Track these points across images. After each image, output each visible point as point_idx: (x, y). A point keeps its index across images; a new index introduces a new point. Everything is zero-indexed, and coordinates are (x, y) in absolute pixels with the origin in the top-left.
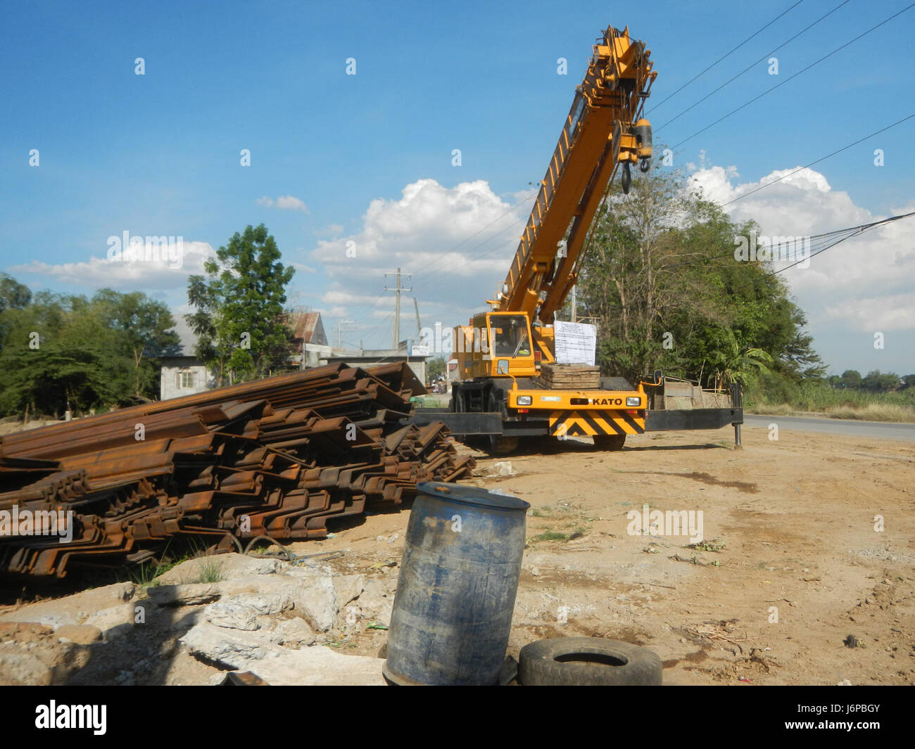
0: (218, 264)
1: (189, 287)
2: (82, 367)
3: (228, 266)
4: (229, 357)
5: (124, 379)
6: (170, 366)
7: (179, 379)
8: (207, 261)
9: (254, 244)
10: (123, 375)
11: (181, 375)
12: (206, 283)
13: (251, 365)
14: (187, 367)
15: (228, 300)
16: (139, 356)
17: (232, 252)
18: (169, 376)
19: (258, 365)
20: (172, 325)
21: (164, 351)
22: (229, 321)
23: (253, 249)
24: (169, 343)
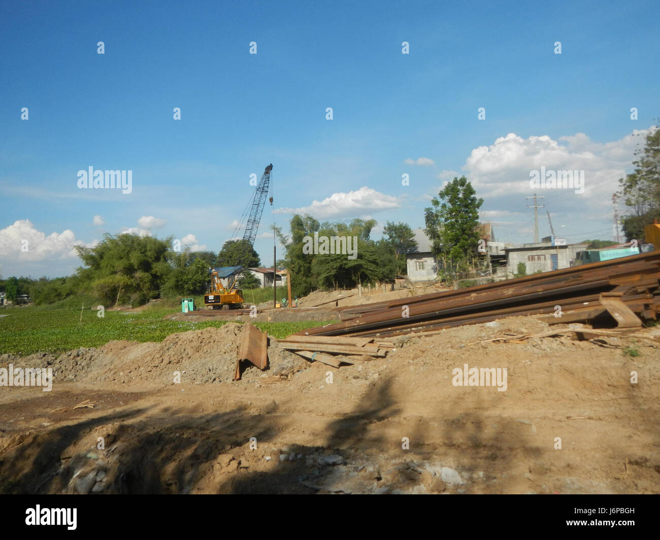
0: (439, 201)
1: (425, 215)
3: (446, 201)
4: (450, 251)
5: (391, 266)
6: (412, 258)
7: (416, 265)
8: (433, 199)
9: (459, 187)
10: (391, 264)
11: (418, 263)
12: (434, 211)
13: (463, 255)
14: (421, 258)
15: (446, 221)
16: (397, 253)
17: (447, 194)
18: (411, 264)
19: (466, 255)
20: (413, 235)
21: (408, 250)
22: (448, 232)
23: (458, 191)
24: (411, 246)
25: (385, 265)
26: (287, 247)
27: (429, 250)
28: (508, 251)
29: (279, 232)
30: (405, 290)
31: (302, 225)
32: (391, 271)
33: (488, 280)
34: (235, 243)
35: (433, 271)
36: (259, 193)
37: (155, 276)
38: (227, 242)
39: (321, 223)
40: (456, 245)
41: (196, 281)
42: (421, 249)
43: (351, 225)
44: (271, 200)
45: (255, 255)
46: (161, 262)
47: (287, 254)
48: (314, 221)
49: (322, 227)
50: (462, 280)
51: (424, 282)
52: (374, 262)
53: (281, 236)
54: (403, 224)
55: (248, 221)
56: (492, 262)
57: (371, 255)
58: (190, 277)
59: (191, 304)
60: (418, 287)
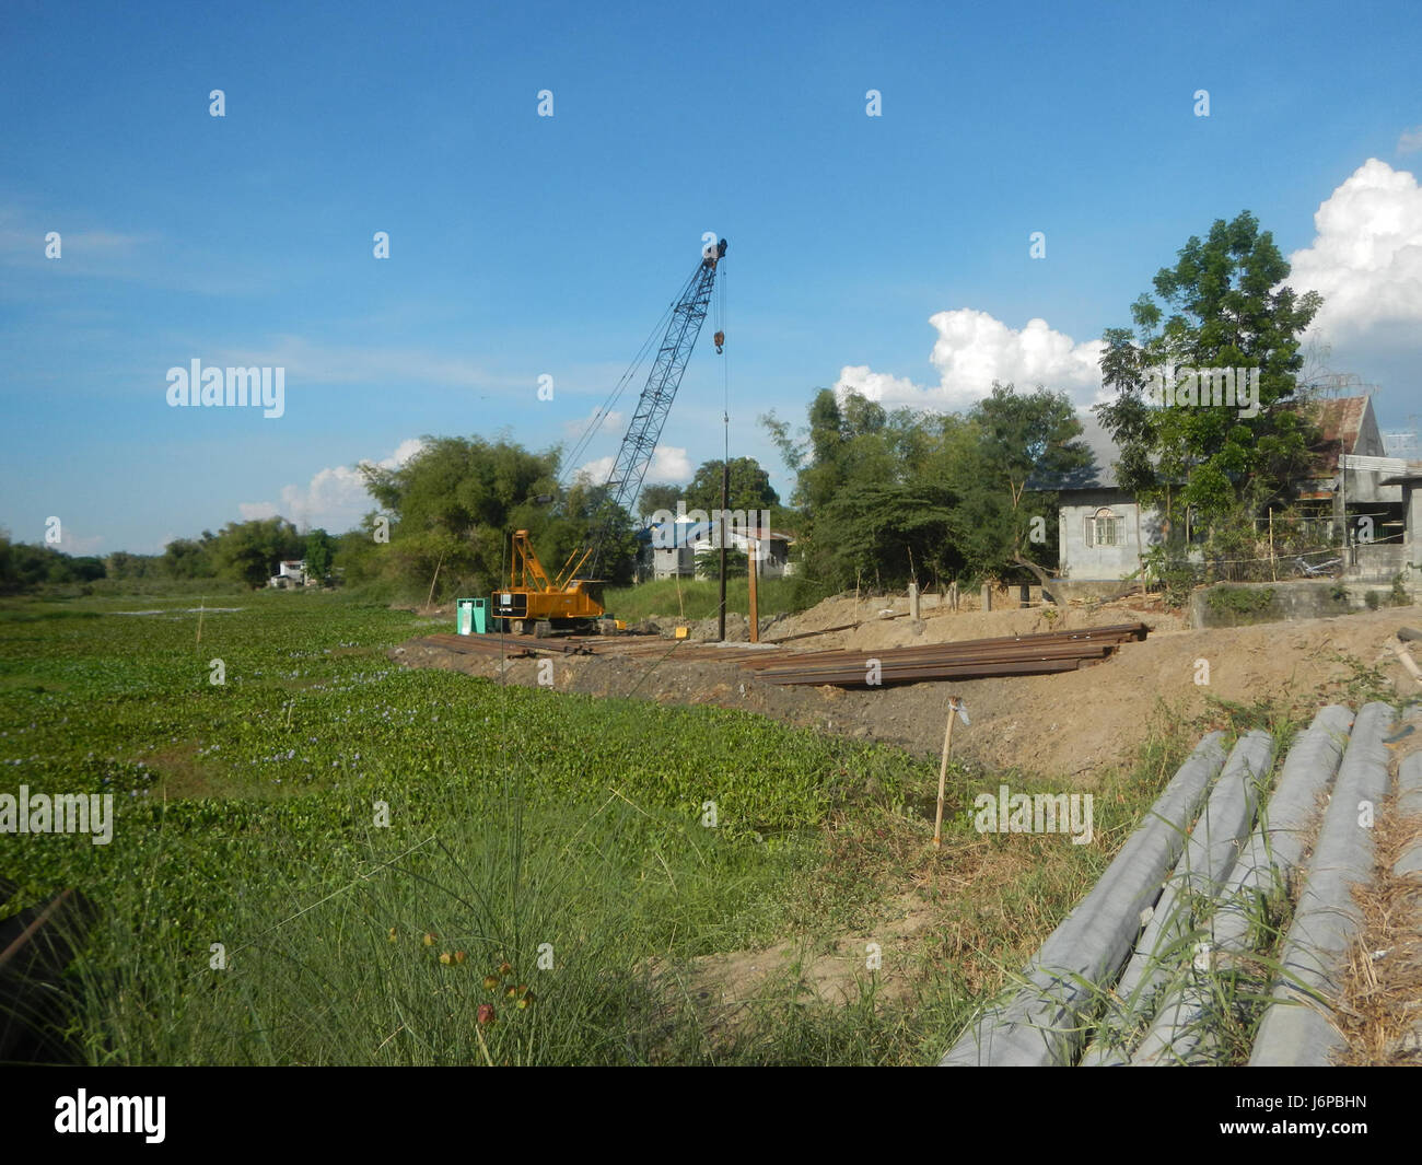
6: (1075, 507)
7: (1089, 528)
11: (1094, 521)
14: (1106, 507)
46: (527, 506)
50: (1221, 585)
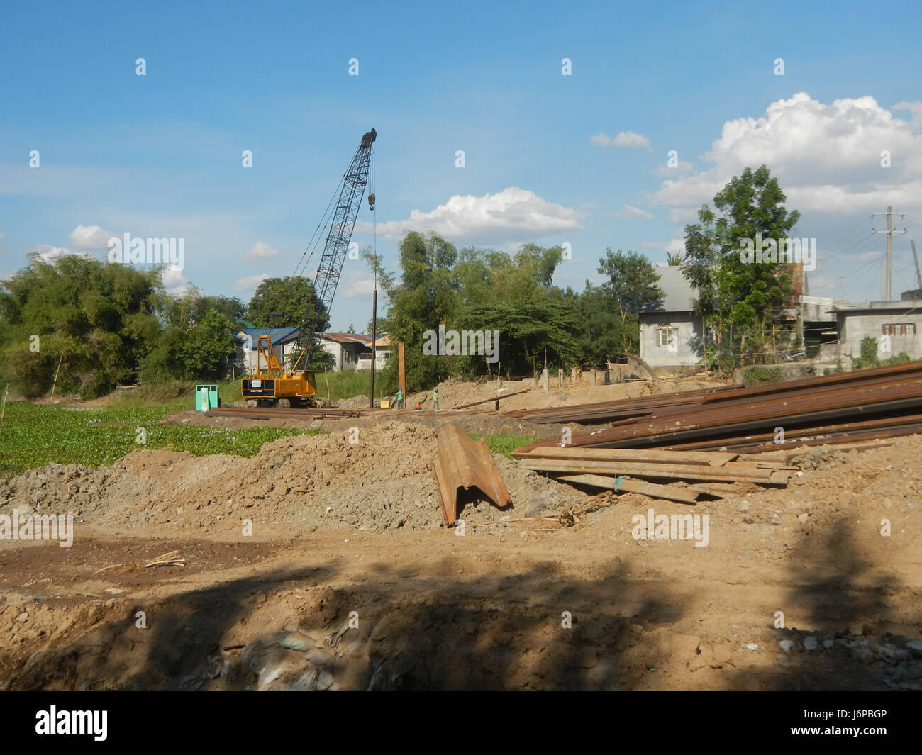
0: (713, 212)
1: (685, 238)
2: (541, 326)
3: (725, 213)
4: (729, 311)
5: (612, 336)
6: (649, 323)
7: (658, 336)
8: (700, 209)
9: (753, 187)
10: (611, 332)
11: (660, 332)
12: (702, 232)
13: (755, 319)
14: (667, 323)
15: (724, 251)
16: (624, 311)
17: (729, 199)
18: (648, 333)
19: (761, 320)
20: (656, 278)
21: (644, 307)
22: (730, 273)
23: (753, 194)
24: (652, 299)
25: (596, 335)
26: (392, 294)
27: (687, 307)
28: (842, 315)
29: (376, 263)
30: (636, 383)
31: (423, 252)
32: (611, 346)
33: (802, 369)
34: (282, 283)
35: (691, 348)
36: (349, 184)
37: (128, 341)
38: (265, 281)
39: (459, 250)
40: (742, 299)
41: (209, 353)
42: (668, 306)
43: (517, 257)
44: (372, 200)
45: (321, 308)
46: (140, 314)
47: (392, 306)
48: (446, 246)
49: (462, 258)
50: (751, 367)
51: (673, 370)
52: (568, 328)
53: (381, 271)
54: (636, 254)
55: (328, 240)
56: (807, 334)
57: (561, 315)
58: (198, 344)
59: (214, 395)
60: (662, 377)
